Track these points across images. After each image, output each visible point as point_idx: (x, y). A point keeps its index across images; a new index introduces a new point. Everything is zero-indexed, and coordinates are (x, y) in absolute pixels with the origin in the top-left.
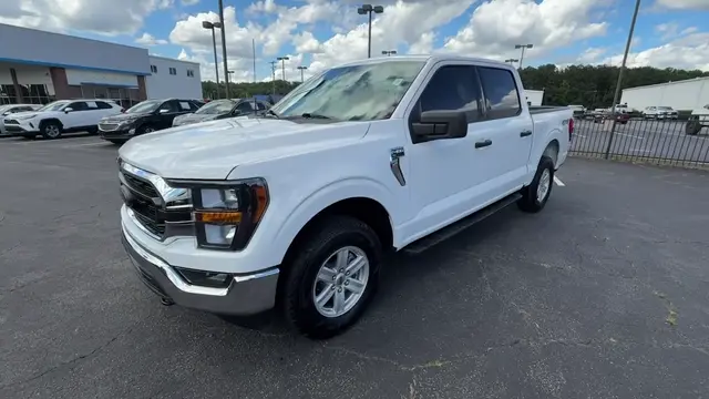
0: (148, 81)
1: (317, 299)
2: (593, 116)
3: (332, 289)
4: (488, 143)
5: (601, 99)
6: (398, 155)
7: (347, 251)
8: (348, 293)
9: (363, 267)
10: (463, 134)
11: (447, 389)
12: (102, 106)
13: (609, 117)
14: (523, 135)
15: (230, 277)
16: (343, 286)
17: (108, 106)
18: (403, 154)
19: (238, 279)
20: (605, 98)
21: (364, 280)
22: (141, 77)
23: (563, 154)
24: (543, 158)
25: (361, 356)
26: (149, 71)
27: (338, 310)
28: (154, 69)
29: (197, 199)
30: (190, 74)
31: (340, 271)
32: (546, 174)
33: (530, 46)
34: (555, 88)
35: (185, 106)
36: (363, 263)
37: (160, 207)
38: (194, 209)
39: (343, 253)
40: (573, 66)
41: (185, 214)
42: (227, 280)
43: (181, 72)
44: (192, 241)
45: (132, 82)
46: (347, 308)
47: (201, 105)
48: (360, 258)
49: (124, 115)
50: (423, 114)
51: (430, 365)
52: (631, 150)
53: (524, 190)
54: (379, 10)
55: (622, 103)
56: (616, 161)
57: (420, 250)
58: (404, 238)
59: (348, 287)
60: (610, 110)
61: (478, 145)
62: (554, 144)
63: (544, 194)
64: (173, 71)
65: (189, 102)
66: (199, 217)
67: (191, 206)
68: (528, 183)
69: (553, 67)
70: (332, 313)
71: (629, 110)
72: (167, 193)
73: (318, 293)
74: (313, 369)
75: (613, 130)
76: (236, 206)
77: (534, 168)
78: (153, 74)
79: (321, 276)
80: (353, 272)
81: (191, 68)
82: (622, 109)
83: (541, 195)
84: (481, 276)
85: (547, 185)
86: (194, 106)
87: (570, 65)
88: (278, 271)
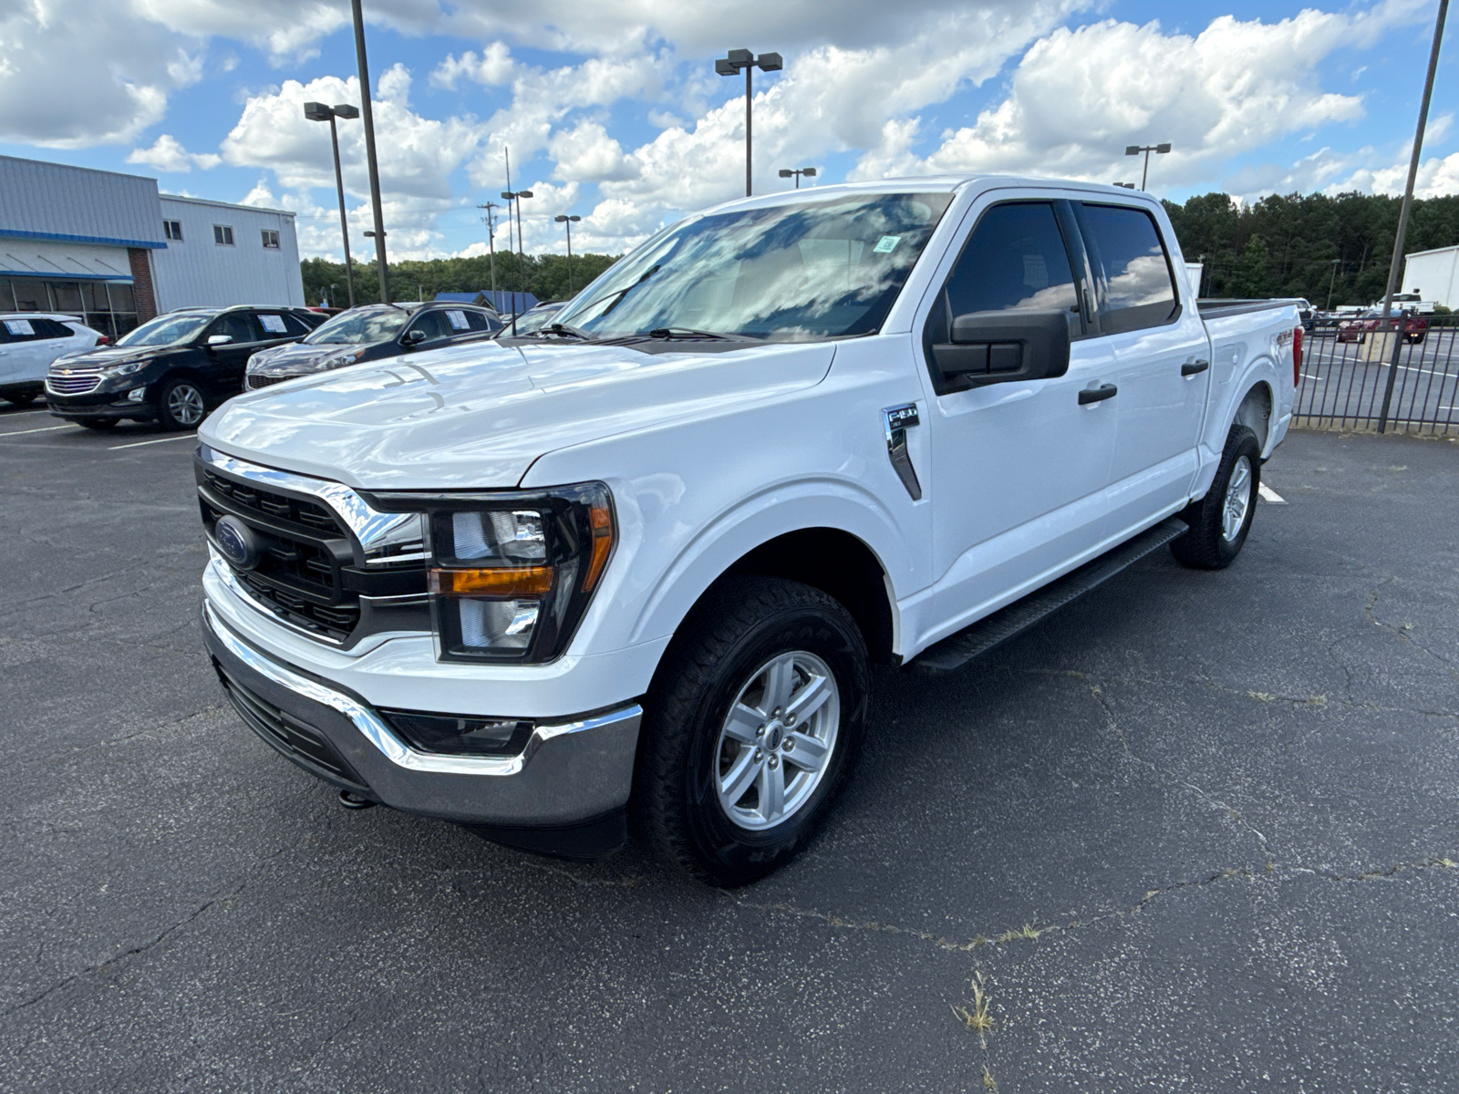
0: (158, 262)
1: (725, 785)
2: (1336, 323)
3: (755, 759)
4: (1107, 393)
5: (1351, 282)
6: (903, 424)
7: (790, 664)
8: (790, 768)
9: (825, 706)
10: (1058, 368)
11: (1062, 989)
12: (46, 330)
13: (1379, 324)
14: (1186, 370)
15: (525, 726)
16: (780, 752)
17: (60, 331)
18: (914, 421)
19: (545, 733)
20: (1362, 277)
21: (827, 738)
22: (138, 253)
23: (1280, 420)
24: (1235, 430)
25: (838, 923)
26: (162, 238)
27: (768, 816)
28: (174, 230)
29: (442, 539)
30: (271, 240)
31: (772, 716)
32: (1242, 472)
33: (1164, 149)
34: (1231, 256)
35: (274, 324)
36: (825, 695)
37: (348, 561)
38: (434, 563)
39: (780, 669)
40: (1274, 200)
41: (412, 577)
42: (518, 735)
43: (247, 236)
44: (426, 643)
45: (117, 267)
46: (791, 808)
47: (316, 322)
48: (818, 680)
49: (110, 354)
50: (959, 322)
51: (1009, 935)
52: (1445, 407)
53: (1191, 512)
54: (772, 64)
55: (1407, 289)
56: (1408, 437)
57: (956, 662)
58: (920, 632)
59: (791, 754)
60: (1378, 308)
61: (1085, 398)
62: (1261, 394)
63: (1239, 522)
64: (224, 236)
65: (284, 314)
66: (447, 581)
67: (428, 555)
68: (1198, 493)
69: (1224, 200)
70: (756, 820)
71: (1425, 307)
72: (366, 525)
73: (726, 768)
74: (724, 956)
75: (1395, 359)
76: (540, 552)
77: (1211, 456)
78: (172, 244)
79: (732, 726)
80: (804, 716)
81: (271, 226)
82: (1407, 306)
83: (1232, 525)
84: (1103, 726)
85: (1244, 499)
86: (298, 326)
87: (1267, 194)
88: (638, 711)
